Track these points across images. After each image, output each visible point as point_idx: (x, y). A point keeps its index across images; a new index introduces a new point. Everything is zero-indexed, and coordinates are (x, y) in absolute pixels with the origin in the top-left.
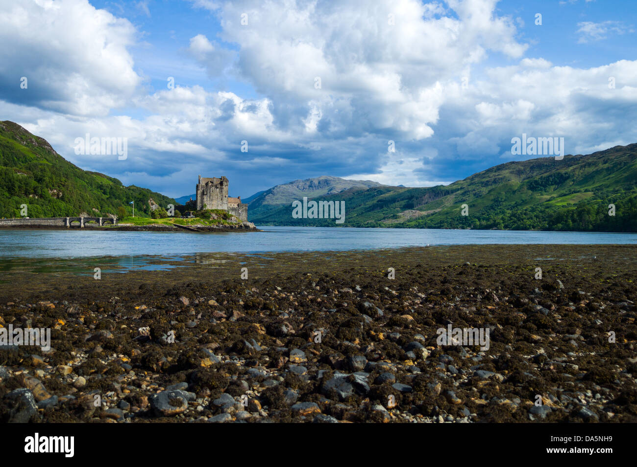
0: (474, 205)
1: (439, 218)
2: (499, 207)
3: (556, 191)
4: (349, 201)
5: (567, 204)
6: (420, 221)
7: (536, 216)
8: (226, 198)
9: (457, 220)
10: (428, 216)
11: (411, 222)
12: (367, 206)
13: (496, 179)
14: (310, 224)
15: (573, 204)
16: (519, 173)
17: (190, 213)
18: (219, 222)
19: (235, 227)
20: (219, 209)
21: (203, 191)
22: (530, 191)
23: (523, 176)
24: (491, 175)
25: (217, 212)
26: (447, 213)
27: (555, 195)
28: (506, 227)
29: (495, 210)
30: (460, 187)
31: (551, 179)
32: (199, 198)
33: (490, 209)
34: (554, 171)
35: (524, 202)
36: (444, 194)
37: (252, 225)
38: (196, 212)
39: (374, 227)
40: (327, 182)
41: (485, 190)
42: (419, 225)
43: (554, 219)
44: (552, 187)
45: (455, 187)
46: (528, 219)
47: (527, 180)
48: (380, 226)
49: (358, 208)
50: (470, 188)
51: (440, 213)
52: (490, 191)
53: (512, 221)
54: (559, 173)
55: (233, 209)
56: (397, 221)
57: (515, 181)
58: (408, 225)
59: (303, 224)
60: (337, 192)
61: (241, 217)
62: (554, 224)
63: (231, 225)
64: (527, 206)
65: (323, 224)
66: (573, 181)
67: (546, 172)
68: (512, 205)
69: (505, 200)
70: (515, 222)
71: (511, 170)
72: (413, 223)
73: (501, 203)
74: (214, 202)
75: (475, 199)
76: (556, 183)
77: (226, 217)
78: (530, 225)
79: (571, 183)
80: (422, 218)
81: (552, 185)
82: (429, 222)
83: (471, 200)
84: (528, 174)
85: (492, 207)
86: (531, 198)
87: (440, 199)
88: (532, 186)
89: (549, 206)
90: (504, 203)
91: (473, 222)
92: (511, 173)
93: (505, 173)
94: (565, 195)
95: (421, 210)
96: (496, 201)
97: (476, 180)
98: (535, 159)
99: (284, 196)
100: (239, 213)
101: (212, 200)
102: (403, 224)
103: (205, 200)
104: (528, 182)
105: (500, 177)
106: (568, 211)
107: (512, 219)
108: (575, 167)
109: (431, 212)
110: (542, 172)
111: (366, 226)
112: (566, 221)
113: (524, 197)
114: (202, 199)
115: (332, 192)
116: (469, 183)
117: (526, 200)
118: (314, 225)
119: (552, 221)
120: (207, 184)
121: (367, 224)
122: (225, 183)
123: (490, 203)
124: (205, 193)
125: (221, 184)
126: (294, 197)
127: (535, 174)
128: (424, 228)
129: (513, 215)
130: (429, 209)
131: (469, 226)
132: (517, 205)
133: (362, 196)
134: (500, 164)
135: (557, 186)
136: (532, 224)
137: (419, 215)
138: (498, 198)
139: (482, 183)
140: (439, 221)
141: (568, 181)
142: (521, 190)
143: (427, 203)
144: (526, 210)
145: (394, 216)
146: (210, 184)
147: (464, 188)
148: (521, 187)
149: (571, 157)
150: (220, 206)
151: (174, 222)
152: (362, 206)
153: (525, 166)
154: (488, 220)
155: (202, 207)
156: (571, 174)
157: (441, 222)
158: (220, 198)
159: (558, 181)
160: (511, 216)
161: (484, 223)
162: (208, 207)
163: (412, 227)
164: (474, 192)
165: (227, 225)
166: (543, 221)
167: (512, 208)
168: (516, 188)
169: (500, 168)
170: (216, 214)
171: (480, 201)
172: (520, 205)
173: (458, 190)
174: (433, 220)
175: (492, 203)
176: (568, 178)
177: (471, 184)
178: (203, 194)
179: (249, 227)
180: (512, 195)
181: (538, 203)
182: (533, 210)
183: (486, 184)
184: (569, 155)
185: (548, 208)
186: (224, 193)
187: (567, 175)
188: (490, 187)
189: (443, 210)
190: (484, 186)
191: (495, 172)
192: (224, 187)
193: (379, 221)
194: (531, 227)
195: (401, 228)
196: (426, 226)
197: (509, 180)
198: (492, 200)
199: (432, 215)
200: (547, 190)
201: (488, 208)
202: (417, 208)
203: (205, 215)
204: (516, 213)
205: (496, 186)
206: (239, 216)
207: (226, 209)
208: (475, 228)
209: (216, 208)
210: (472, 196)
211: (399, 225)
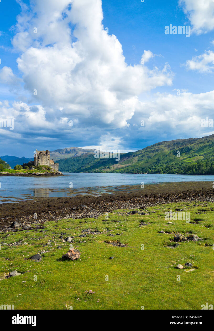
0: (148, 162)
1: (130, 168)
2: (160, 163)
3: (186, 155)
4: (86, 159)
5: (192, 161)
6: (122, 170)
7: (178, 168)
8: (49, 160)
9: (140, 169)
10: (125, 167)
11: (117, 170)
12: (95, 162)
13: (157, 149)
14: (66, 171)
15: (194, 162)
16: (168, 146)
17: (32, 167)
18: (46, 171)
19: (54, 173)
20: (45, 165)
21: (38, 157)
22: (174, 155)
23: (170, 148)
24: (155, 147)
25: (45, 166)
26: (135, 166)
27: (186, 157)
28: (164, 173)
29: (158, 164)
30: (140, 153)
31: (184, 150)
32: (36, 160)
33: (155, 164)
34: (185, 146)
35: (171, 161)
36: (133, 156)
37: (61, 173)
38: (35, 167)
39: (99, 172)
40: (74, 150)
41: (152, 155)
42: (121, 172)
43: (187, 169)
44: (184, 153)
45: (138, 153)
46: (174, 169)
47: (172, 150)
48: (102, 172)
49: (91, 163)
50: (145, 154)
51: (131, 166)
52: (155, 155)
53: (166, 170)
54: (187, 147)
55: (52, 165)
56: (110, 169)
57: (167, 151)
58: (116, 172)
59: (63, 171)
60: (79, 155)
61: (55, 169)
62: (187, 171)
63: (52, 173)
64: (173, 163)
65: (73, 171)
66: (194, 150)
67: (181, 146)
68: (166, 162)
69: (162, 160)
70: (168, 170)
71: (164, 145)
72: (118, 171)
73: (160, 161)
74: (43, 162)
75: (148, 159)
76: (186, 152)
77: (49, 169)
78: (175, 172)
79: (193, 152)
80: (123, 168)
81: (184, 152)
82: (126, 170)
83: (146, 160)
84: (173, 147)
85: (156, 163)
86: (175, 159)
87: (131, 159)
88: (175, 153)
89: (183, 162)
90: (162, 161)
91: (148, 170)
92: (165, 146)
93: (162, 146)
94: (190, 157)
95: (122, 164)
96: (158, 160)
97: (148, 150)
98: (176, 140)
99: (52, 157)
100: (55, 167)
101: (42, 161)
102: (113, 171)
103: (39, 161)
104: (173, 151)
105: (160, 148)
106: (193, 165)
107: (166, 169)
108: (194, 144)
109: (127, 165)
110: (179, 146)
111: (95, 172)
112: (193, 170)
113: (171, 158)
114: (38, 160)
115: (77, 155)
116: (145, 151)
117: (172, 160)
118: (68, 172)
119: (186, 170)
120: (40, 154)
121: (95, 171)
122: (48, 153)
123: (155, 161)
124: (39, 158)
125: (47, 153)
126: (58, 157)
127: (176, 147)
128: (124, 173)
129: (167, 167)
130: (126, 164)
131: (146, 172)
132: (168, 162)
133: (92, 157)
134: (159, 142)
135: (186, 153)
136: (176, 171)
137: (121, 167)
138: (159, 158)
139: (151, 151)
140: (131, 170)
141: (191, 151)
142: (170, 155)
143: (124, 161)
144: (173, 164)
145: (108, 167)
146: (41, 154)
147: (142, 154)
148: (170, 153)
149: (192, 139)
150: (46, 164)
151: (27, 172)
152: (92, 162)
153: (171, 143)
154: (155, 169)
155: (38, 164)
156: (193, 147)
157: (132, 170)
158: (46, 161)
159: (187, 151)
160: (166, 167)
161: (153, 171)
162: (41, 165)
163: (118, 173)
164: (147, 155)
165: (50, 173)
166: (181, 170)
167: (166, 163)
168: (167, 154)
169: (159, 144)
170: (45, 168)
171: (150, 160)
172: (170, 162)
173: (139, 154)
174: (128, 169)
175: (156, 161)
176: (191, 149)
177: (146, 152)
178: (38, 158)
179: (60, 174)
180: (165, 157)
181: (178, 161)
182: (176, 165)
183: (153, 152)
184: (191, 138)
185: (183, 163)
186: (48, 158)
187: (191, 148)
188: (155, 153)
189: (133, 165)
190: (152, 153)
191: (157, 146)
192: (48, 155)
193: (101, 169)
194: (176, 172)
195: (113, 173)
196: (125, 172)
197: (164, 150)
198: (156, 159)
199: (127, 167)
200: (182, 155)
201: (154, 163)
202: (120, 163)
203: (39, 168)
204: (168, 166)
205: (158, 153)
206: (55, 168)
207: (49, 165)
208: (149, 173)
209: (44, 165)
210: (146, 157)
211: (111, 172)
